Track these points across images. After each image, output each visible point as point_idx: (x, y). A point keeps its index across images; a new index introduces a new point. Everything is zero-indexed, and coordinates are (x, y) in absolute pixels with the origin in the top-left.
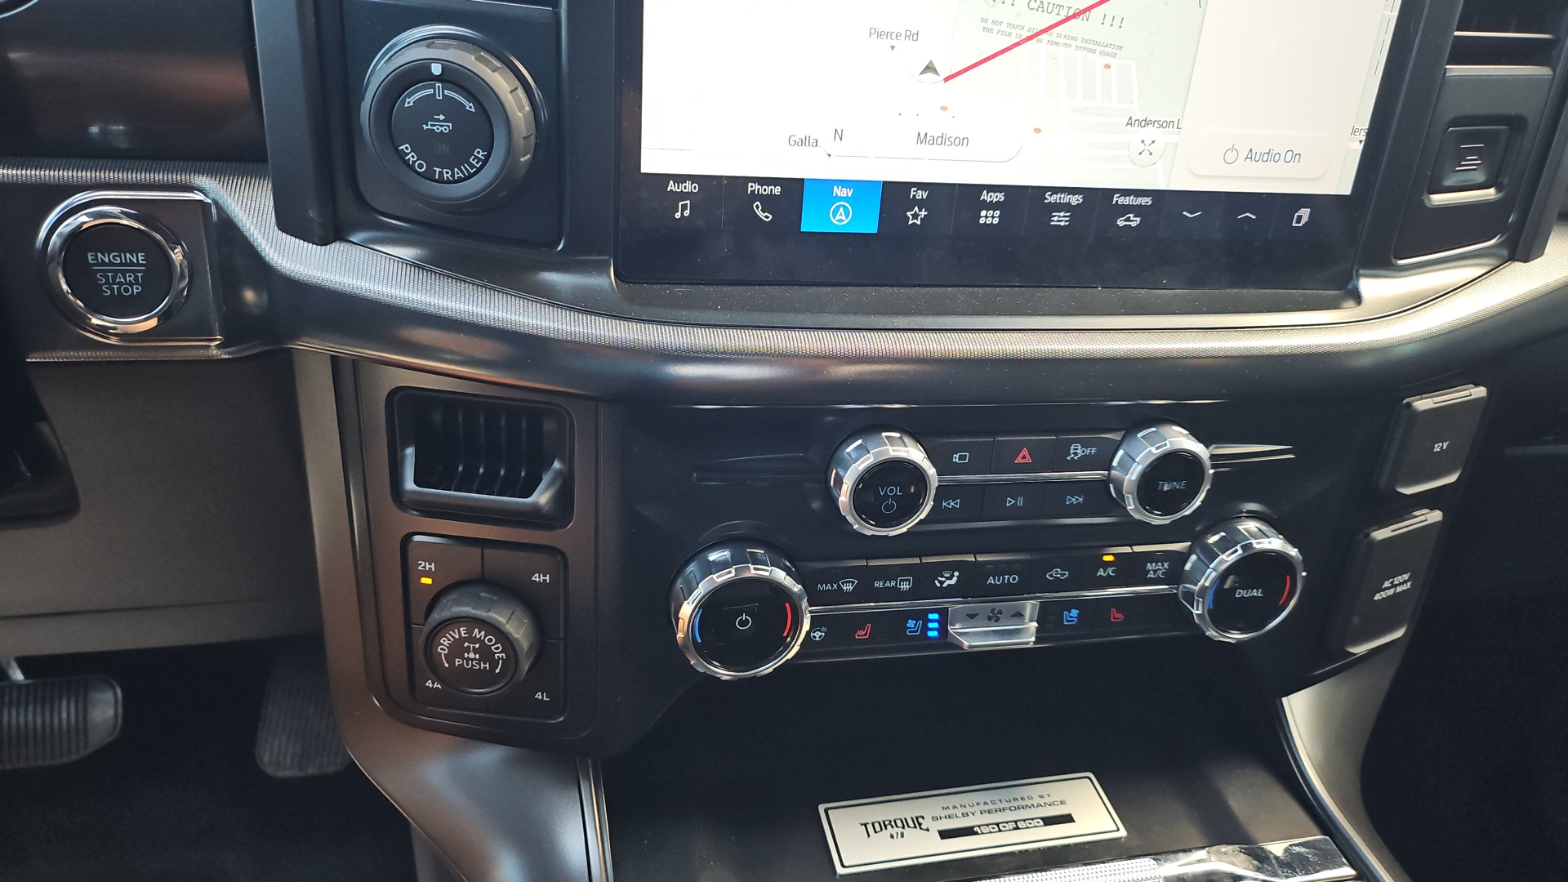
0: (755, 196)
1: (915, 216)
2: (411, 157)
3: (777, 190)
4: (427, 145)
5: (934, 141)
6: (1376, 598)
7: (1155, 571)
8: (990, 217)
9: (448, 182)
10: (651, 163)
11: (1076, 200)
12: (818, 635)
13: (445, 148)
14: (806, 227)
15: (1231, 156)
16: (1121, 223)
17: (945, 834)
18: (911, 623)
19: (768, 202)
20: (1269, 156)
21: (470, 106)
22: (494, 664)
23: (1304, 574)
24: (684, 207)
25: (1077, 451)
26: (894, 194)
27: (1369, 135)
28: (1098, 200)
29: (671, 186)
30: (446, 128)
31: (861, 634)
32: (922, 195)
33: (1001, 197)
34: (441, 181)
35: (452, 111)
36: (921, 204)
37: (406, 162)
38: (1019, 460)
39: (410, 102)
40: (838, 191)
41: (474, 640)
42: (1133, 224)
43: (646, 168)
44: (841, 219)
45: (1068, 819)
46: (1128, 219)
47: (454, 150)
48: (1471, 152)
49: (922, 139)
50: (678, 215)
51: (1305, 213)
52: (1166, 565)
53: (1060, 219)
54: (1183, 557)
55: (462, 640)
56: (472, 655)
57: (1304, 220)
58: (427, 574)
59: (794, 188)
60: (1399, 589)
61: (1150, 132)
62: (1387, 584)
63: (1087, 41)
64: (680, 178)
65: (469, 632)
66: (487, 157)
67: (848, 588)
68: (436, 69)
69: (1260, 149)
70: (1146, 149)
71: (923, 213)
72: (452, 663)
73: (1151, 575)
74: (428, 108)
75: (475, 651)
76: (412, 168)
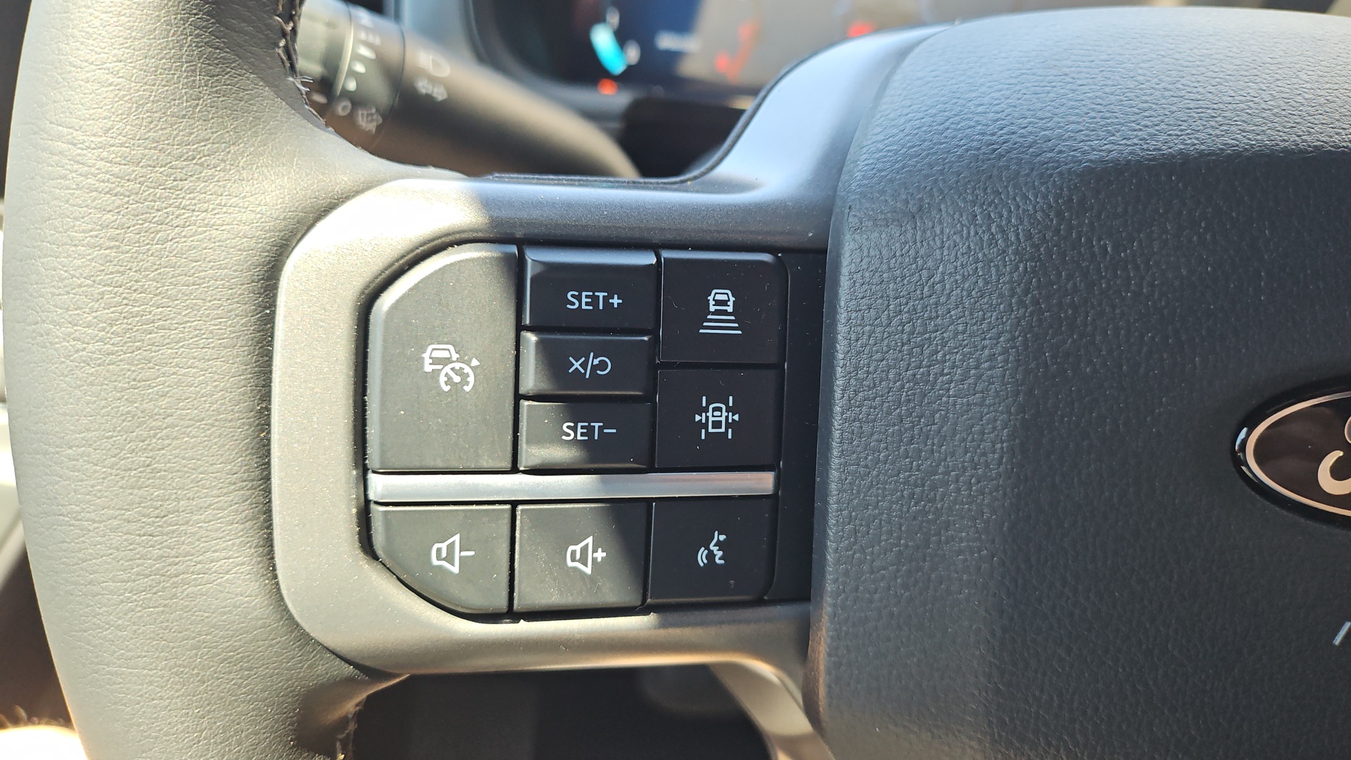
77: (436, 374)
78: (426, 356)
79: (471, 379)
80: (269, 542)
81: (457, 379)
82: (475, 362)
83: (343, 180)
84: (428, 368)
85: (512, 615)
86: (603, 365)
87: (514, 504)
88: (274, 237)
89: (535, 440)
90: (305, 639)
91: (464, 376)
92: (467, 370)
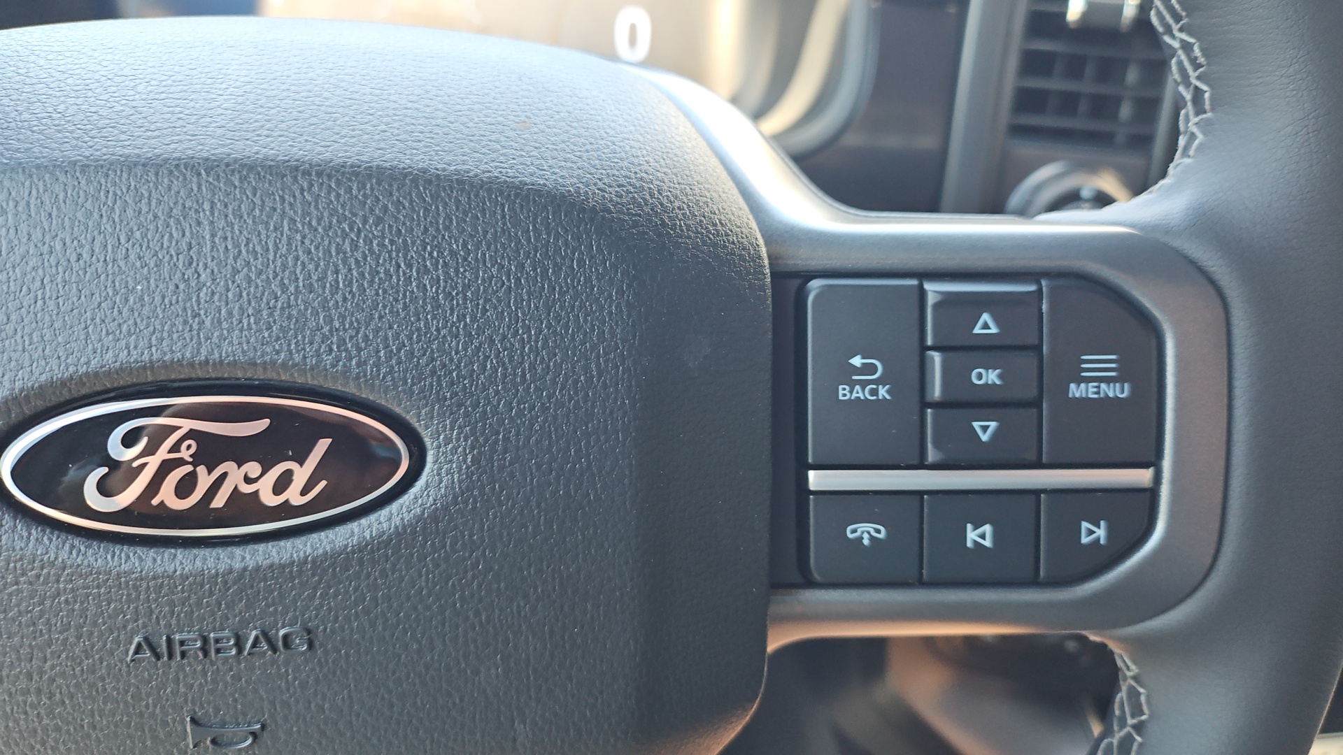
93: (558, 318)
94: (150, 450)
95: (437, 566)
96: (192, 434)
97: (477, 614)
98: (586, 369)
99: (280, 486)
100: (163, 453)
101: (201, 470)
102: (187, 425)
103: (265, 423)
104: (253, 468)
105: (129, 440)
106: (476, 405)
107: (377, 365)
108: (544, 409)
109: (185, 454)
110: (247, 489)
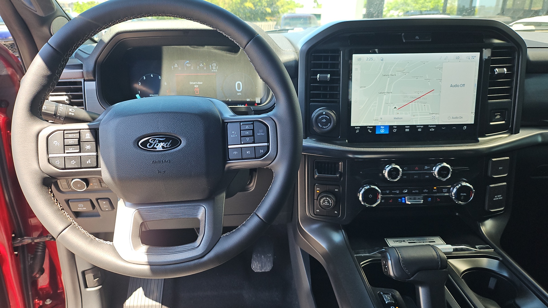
0: (369, 129)
1: (395, 130)
2: (320, 125)
3: (372, 127)
4: (322, 124)
5: (397, 119)
6: (494, 199)
7: (445, 191)
8: (407, 130)
9: (325, 128)
10: (352, 124)
11: (422, 127)
12: (383, 201)
13: (324, 124)
14: (377, 133)
15: (449, 118)
16: (431, 130)
17: (409, 243)
18: (399, 199)
19: (371, 129)
20: (456, 118)
21: (328, 118)
22: (330, 204)
23: (474, 191)
24: (358, 131)
25: (426, 167)
26: (391, 127)
27: (475, 113)
28: (426, 127)
29: (356, 128)
30: (325, 121)
31: (391, 201)
32: (395, 127)
33: (409, 127)
34: (324, 128)
35: (326, 118)
36: (395, 128)
37: (319, 126)
38: (416, 169)
39: (320, 118)
40: (382, 127)
41: (327, 200)
42: (433, 130)
43: (352, 125)
44: (382, 131)
45: (434, 242)
46: (432, 129)
47: (326, 124)
48: (498, 115)
49: (395, 118)
50: (357, 132)
51: (465, 127)
52: (447, 190)
53: (420, 130)
54: (450, 188)
55: (325, 200)
56: (326, 202)
57: (465, 128)
58: (318, 190)
59: (374, 127)
60: (499, 198)
61: (434, 115)
62: (496, 197)
63: (421, 102)
64: (357, 127)
65: (326, 198)
66: (330, 124)
67: (388, 192)
68: (324, 113)
69: (454, 117)
70: (434, 118)
71: (396, 130)
72: (323, 204)
73: (444, 192)
74: (323, 118)
75: (327, 202)
76: (320, 127)
77: (55, 144)
78: (54, 142)
79: (59, 144)
80: (39, 162)
81: (57, 144)
82: (59, 143)
83: (46, 126)
84: (54, 143)
85: (65, 169)
86: (73, 142)
87: (65, 157)
88: (38, 132)
89: (67, 150)
90: (43, 172)
91: (58, 144)
92: (58, 143)
93: (195, 127)
94: (154, 142)
95: (183, 153)
96: (158, 140)
97: (187, 159)
98: (199, 132)
99: (166, 145)
100: (155, 142)
101: (159, 143)
102: (157, 139)
103: (165, 139)
104: (164, 143)
105: (152, 140)
106: (187, 136)
107: (176, 132)
108: (194, 137)
109: (157, 142)
110: (163, 145)
